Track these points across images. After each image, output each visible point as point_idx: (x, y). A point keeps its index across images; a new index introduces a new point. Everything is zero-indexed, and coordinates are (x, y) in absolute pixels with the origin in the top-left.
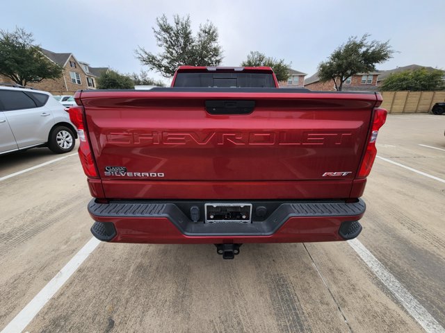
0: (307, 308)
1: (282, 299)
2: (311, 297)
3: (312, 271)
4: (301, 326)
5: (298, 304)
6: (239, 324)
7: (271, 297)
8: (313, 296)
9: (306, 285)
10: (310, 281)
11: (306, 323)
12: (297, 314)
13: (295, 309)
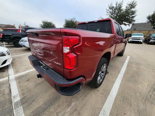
0: (52, 109)
1: (51, 102)
2: (57, 109)
3: (70, 104)
4: (44, 111)
5: (52, 106)
6: (37, 97)
7: (50, 99)
8: (58, 109)
9: (61, 105)
10: (64, 106)
11: (45, 112)
12: (48, 108)
13: (49, 107)
